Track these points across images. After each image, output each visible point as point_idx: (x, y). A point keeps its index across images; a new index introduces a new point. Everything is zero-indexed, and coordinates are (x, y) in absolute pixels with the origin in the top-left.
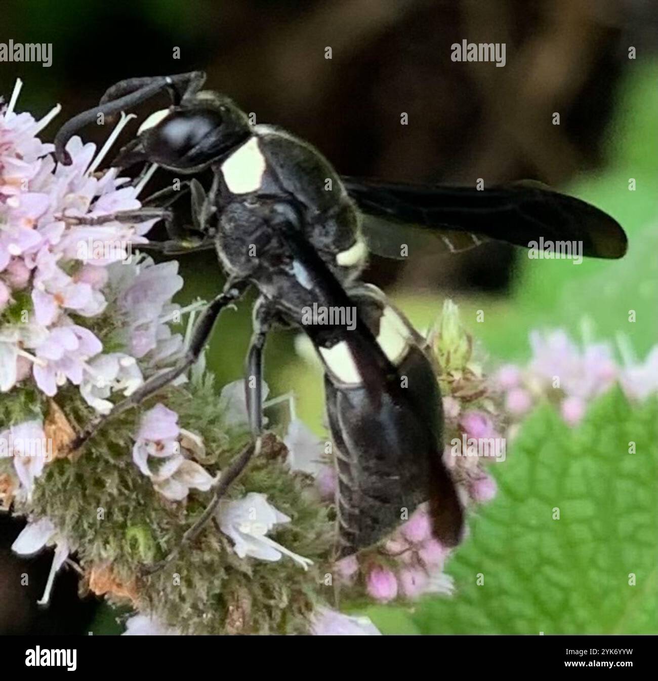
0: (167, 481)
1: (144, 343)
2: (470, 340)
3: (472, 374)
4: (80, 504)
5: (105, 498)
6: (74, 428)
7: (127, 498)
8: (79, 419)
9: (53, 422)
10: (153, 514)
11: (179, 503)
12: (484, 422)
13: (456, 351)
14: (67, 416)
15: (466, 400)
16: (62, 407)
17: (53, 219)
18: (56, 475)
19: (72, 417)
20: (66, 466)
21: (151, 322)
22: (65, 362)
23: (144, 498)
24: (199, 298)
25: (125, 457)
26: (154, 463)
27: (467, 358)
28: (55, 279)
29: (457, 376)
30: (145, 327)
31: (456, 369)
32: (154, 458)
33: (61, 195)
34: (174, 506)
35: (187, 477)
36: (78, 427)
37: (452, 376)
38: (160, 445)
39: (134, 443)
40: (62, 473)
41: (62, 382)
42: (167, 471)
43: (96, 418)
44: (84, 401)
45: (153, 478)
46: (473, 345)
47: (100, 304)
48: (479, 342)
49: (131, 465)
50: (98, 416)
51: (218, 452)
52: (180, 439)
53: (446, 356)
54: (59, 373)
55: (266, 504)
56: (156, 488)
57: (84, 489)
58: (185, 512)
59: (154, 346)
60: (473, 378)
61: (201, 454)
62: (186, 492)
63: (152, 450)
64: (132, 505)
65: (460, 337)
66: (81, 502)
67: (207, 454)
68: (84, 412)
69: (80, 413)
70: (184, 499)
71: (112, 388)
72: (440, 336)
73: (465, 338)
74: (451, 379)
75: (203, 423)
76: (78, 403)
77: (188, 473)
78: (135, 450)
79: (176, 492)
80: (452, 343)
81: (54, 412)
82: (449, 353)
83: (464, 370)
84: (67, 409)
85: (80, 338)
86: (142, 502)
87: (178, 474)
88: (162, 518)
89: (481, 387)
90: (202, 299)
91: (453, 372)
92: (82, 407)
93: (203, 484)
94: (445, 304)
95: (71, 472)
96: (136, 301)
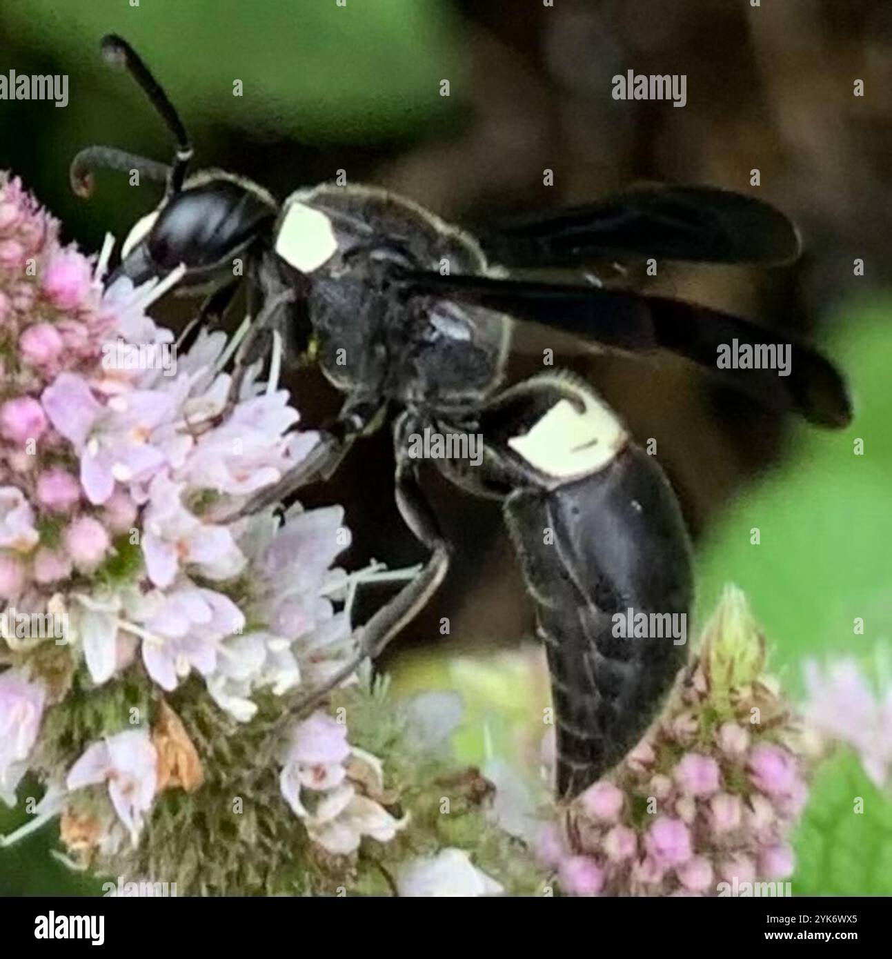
0: (328, 825)
1: (298, 623)
2: (762, 642)
3: (766, 691)
4: (198, 857)
5: (235, 849)
6: (196, 743)
7: (267, 851)
8: (205, 729)
9: (164, 731)
10: (307, 875)
11: (345, 858)
12: (783, 761)
13: (743, 655)
14: (186, 725)
15: (756, 730)
16: (178, 712)
17: (173, 433)
18: (166, 813)
19: (194, 726)
20: (181, 799)
21: (307, 592)
22: (187, 643)
23: (293, 850)
24: (373, 561)
25: (268, 789)
26: (310, 798)
27: (757, 668)
28: (176, 520)
29: (745, 693)
30: (298, 599)
31: (743, 684)
32: (309, 790)
33: (182, 399)
34: (339, 862)
35: (357, 820)
36: (203, 741)
37: (737, 693)
38: (319, 772)
39: (280, 769)
40: (175, 811)
41: (185, 672)
42: (329, 810)
43: (231, 727)
44: (212, 703)
45: (308, 821)
46: (767, 648)
47: (235, 561)
48: (774, 647)
49: (278, 799)
50: (233, 723)
51: (400, 787)
52: (346, 765)
53: (728, 664)
54: (179, 660)
55: (469, 865)
56: (312, 835)
57: (206, 834)
58: (354, 872)
59: (311, 627)
60: (766, 697)
61: (377, 788)
62: (356, 842)
63: (308, 780)
64: (275, 861)
65: (749, 638)
66: (201, 854)
67: (386, 788)
68: (212, 718)
69: (206, 719)
70: (352, 853)
71: (253, 684)
72: (720, 636)
73: (755, 639)
74: (735, 697)
75: (379, 744)
76: (204, 706)
77: (360, 815)
78: (284, 778)
79: (342, 842)
80: (736, 644)
81: (167, 719)
82: (732, 661)
83: (755, 686)
84: (186, 714)
85: (212, 607)
86: (290, 855)
87: (344, 816)
88: (318, 882)
89: (779, 711)
90: (379, 561)
91: (738, 688)
92: (208, 710)
93: (382, 829)
94: (726, 588)
95: (188, 810)
96: (282, 563)
